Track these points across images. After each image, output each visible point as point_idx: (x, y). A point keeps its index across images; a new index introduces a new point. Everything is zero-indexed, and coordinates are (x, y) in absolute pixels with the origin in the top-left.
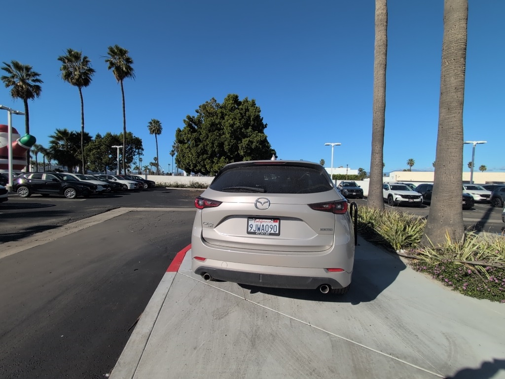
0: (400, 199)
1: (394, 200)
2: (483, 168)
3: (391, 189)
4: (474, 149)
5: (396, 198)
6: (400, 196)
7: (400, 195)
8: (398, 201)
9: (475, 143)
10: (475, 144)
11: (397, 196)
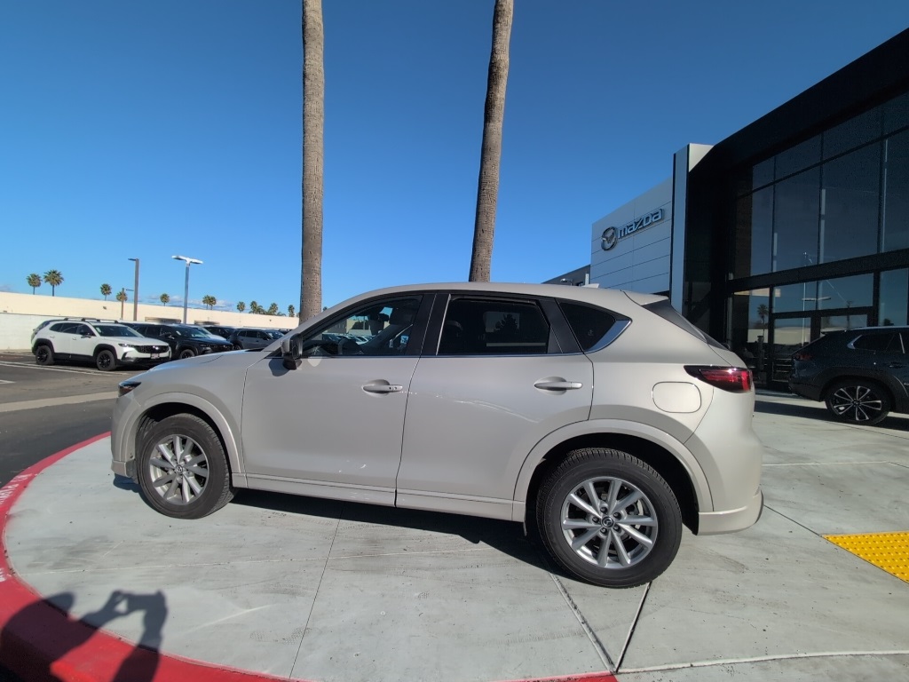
0: (133, 354)
1: (120, 357)
2: (210, 301)
3: (101, 334)
4: (187, 269)
5: (125, 354)
6: (133, 349)
7: (132, 346)
8: (128, 358)
9: (189, 260)
10: (188, 262)
11: (126, 349)
